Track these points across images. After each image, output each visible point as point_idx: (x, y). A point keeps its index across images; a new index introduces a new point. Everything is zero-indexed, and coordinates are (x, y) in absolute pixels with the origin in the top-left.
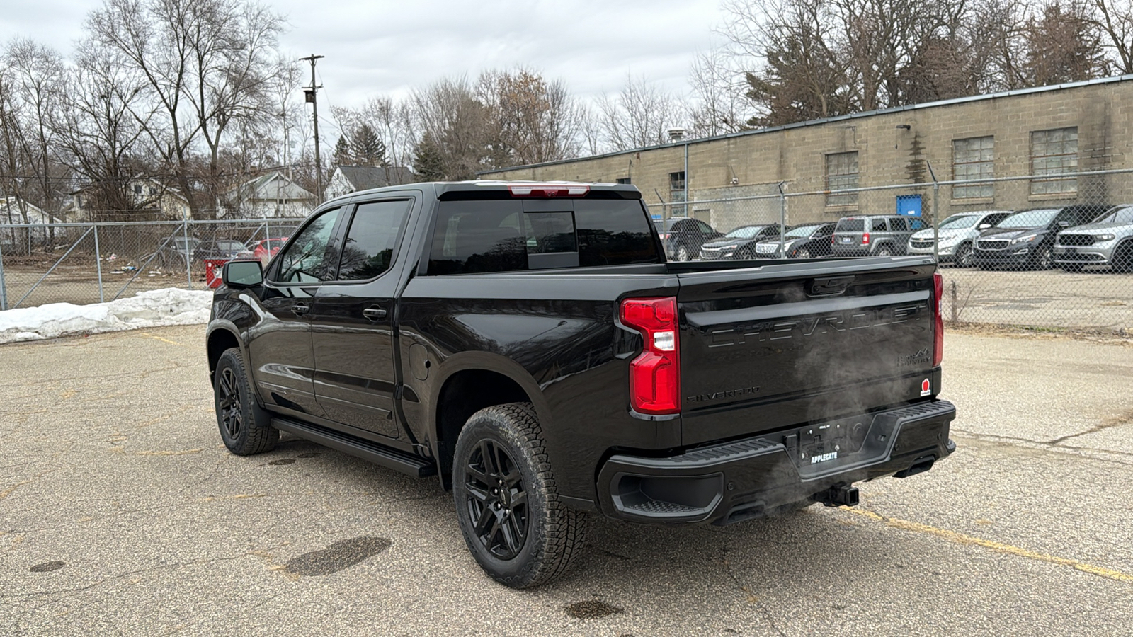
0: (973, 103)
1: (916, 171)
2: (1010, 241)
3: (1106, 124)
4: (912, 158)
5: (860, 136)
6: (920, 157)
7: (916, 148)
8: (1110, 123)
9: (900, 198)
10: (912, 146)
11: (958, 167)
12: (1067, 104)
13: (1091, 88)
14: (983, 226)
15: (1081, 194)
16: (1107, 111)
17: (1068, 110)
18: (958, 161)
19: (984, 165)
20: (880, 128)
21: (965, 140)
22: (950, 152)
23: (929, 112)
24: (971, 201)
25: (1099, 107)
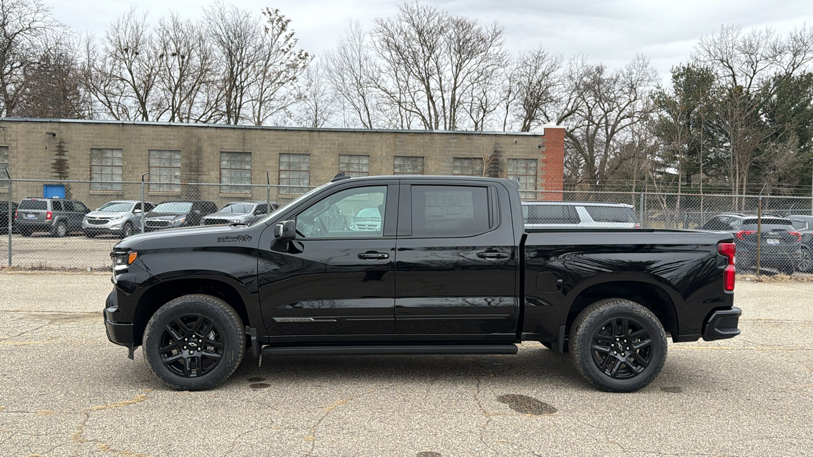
0: (107, 125)
1: (61, 167)
2: (170, 221)
3: (199, 151)
4: (58, 157)
5: (11, 136)
6: (64, 158)
7: (61, 150)
8: (201, 151)
9: (47, 186)
10: (57, 149)
11: (93, 167)
12: (173, 136)
13: (189, 128)
14: (136, 211)
15: (183, 193)
16: (200, 143)
17: (175, 139)
18: (94, 164)
19: (114, 168)
20: (28, 132)
21: (100, 150)
22: (89, 157)
23: (72, 126)
24: (105, 192)
25: (194, 140)
